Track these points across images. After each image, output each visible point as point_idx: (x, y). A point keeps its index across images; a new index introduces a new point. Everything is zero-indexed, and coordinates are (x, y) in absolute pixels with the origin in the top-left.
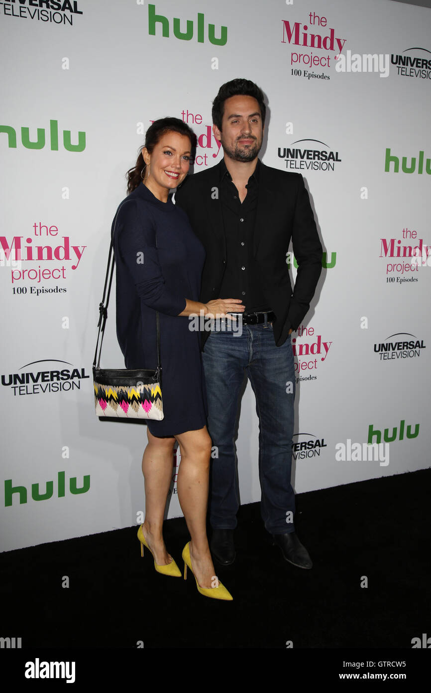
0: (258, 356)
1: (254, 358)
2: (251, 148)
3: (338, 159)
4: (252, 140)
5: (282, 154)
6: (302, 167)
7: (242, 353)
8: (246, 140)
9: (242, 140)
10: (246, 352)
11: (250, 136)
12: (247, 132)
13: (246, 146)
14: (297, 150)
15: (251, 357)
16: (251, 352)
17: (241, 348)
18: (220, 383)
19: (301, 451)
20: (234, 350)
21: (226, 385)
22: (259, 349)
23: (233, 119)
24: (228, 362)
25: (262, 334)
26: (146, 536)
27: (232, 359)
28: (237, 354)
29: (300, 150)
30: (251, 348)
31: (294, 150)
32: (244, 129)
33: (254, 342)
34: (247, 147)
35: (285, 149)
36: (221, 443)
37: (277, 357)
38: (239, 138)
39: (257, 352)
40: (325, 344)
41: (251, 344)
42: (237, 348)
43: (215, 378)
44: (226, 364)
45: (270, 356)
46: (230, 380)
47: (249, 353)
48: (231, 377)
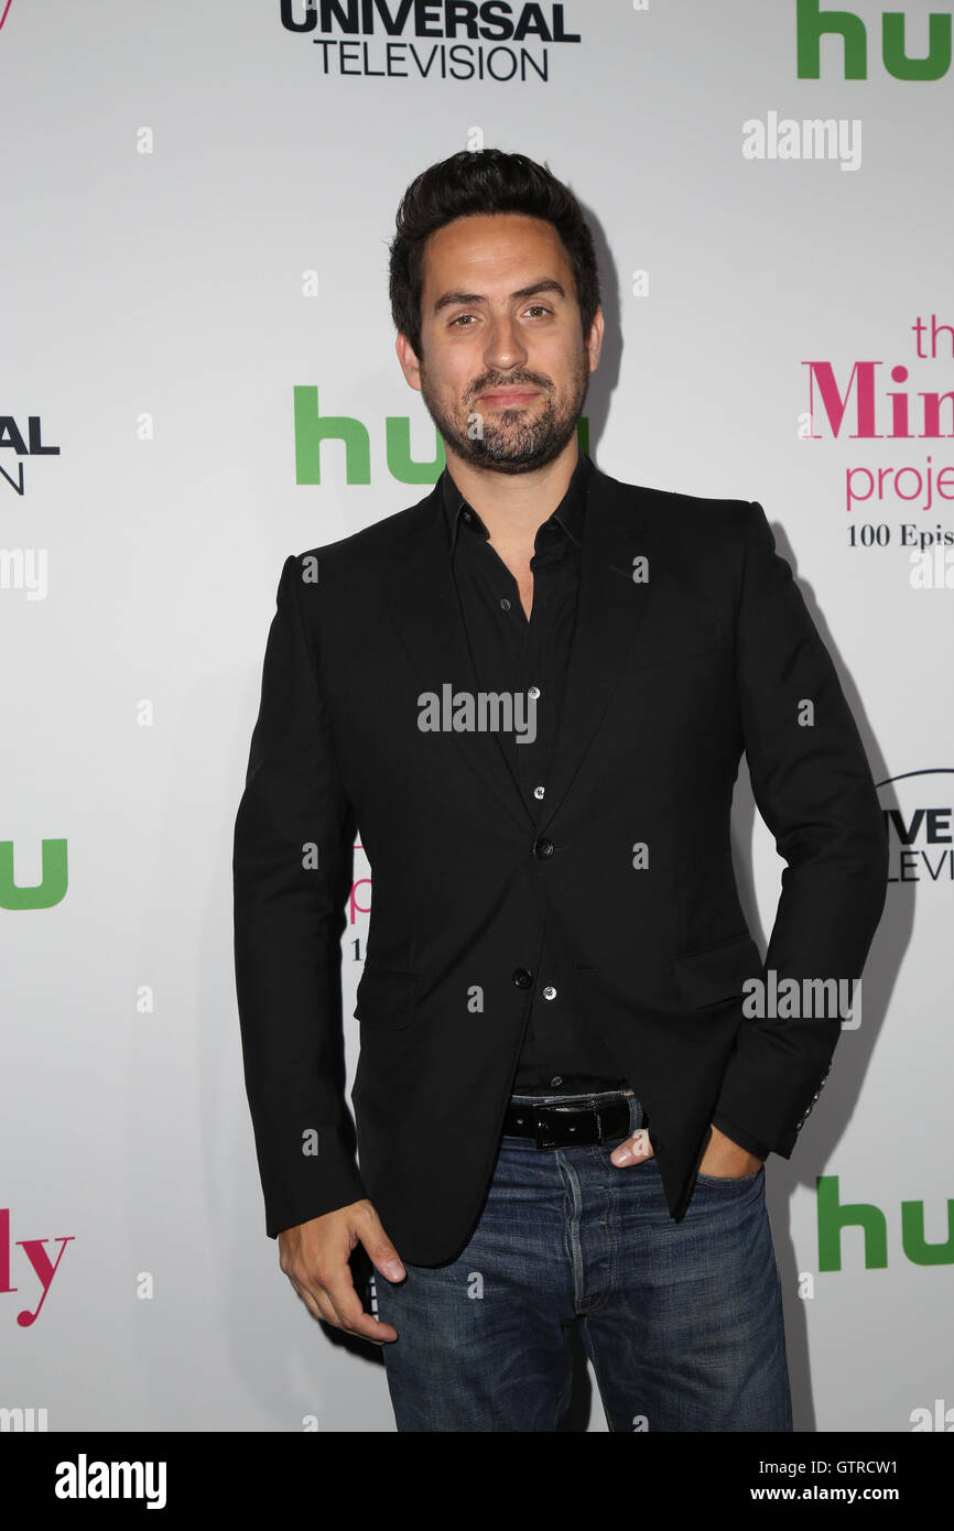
0: (612, 1277)
1: (594, 1289)
2: (528, 420)
4: (529, 387)
7: (541, 1266)
8: (509, 388)
9: (490, 390)
10: (556, 1262)
11: (523, 375)
12: (505, 358)
13: (507, 414)
15: (578, 1285)
16: (578, 1265)
17: (536, 1245)
22: (610, 1245)
23: (453, 309)
25: (621, 1185)
27: (501, 1290)
28: (518, 1268)
30: (576, 1247)
32: (491, 349)
33: (586, 1215)
34: (513, 415)
37: (692, 1277)
38: (479, 384)
39: (604, 1260)
41: (574, 1227)
42: (515, 1241)
45: (660, 1277)
46: (503, 1379)
47: (569, 1265)
48: (508, 1362)
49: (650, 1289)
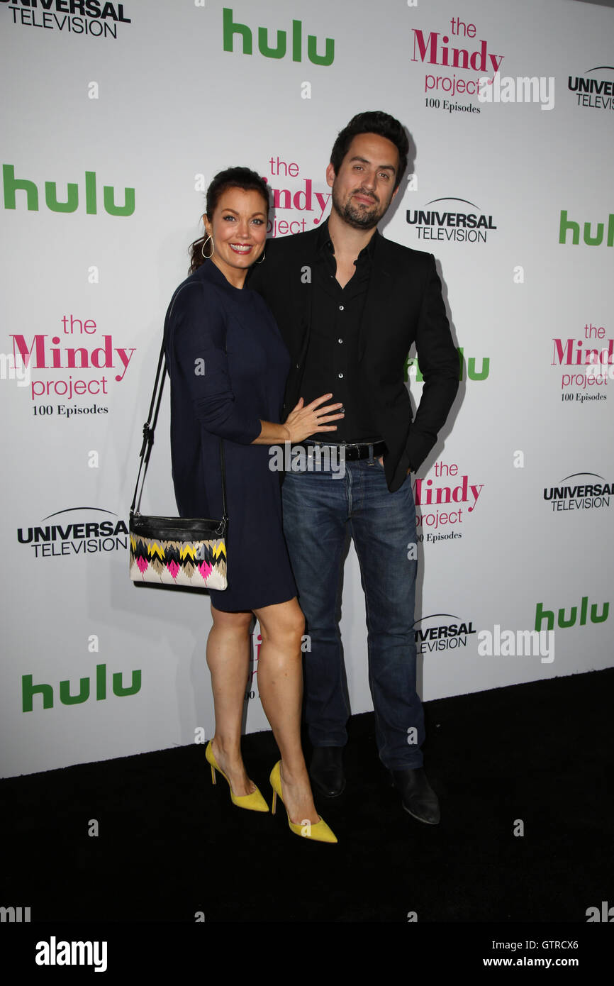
0: (361, 505)
1: (355, 509)
2: (368, 210)
3: (493, 225)
4: (372, 200)
5: (412, 219)
6: (441, 236)
7: (338, 501)
8: (365, 197)
9: (360, 195)
10: (343, 500)
11: (372, 194)
12: (370, 186)
13: (362, 205)
14: (433, 213)
15: (350, 507)
16: (351, 501)
17: (337, 495)
18: (310, 543)
19: (440, 639)
20: (326, 497)
21: (318, 545)
22: (361, 496)
23: (358, 163)
24: (319, 512)
25: (366, 475)
26: (217, 757)
27: (325, 510)
28: (330, 503)
29: (437, 214)
30: (350, 495)
31: (429, 213)
32: (366, 181)
33: (354, 485)
34: (363, 207)
35: (416, 212)
36: (317, 625)
37: (388, 506)
38: (356, 191)
39: (359, 500)
40: (474, 488)
41: (350, 489)
42: (329, 494)
43: (303, 536)
44: (317, 516)
45: (377, 505)
46: (325, 539)
47: (347, 501)
48: (327, 534)
49: (374, 509)
